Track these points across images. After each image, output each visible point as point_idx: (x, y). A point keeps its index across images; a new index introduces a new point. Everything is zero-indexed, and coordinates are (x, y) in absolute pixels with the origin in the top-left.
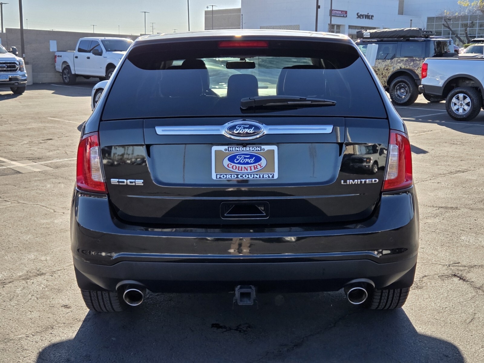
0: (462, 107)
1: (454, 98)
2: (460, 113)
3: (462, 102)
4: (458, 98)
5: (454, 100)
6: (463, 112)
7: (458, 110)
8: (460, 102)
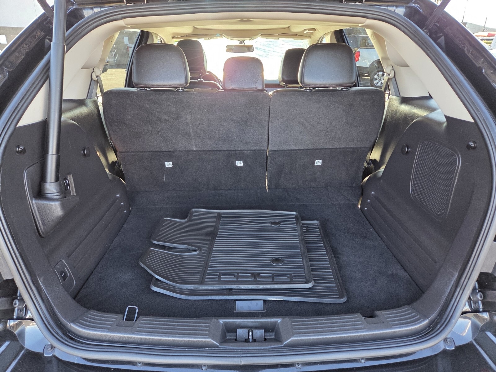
0: (381, 81)
1: (376, 75)
2: (379, 85)
3: (381, 78)
4: (378, 75)
5: (376, 76)
6: (381, 84)
7: (377, 83)
8: (380, 78)
